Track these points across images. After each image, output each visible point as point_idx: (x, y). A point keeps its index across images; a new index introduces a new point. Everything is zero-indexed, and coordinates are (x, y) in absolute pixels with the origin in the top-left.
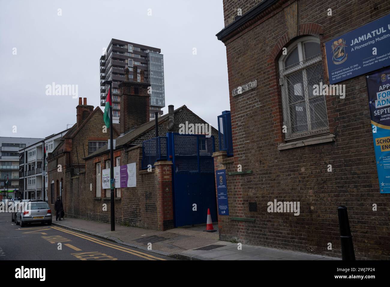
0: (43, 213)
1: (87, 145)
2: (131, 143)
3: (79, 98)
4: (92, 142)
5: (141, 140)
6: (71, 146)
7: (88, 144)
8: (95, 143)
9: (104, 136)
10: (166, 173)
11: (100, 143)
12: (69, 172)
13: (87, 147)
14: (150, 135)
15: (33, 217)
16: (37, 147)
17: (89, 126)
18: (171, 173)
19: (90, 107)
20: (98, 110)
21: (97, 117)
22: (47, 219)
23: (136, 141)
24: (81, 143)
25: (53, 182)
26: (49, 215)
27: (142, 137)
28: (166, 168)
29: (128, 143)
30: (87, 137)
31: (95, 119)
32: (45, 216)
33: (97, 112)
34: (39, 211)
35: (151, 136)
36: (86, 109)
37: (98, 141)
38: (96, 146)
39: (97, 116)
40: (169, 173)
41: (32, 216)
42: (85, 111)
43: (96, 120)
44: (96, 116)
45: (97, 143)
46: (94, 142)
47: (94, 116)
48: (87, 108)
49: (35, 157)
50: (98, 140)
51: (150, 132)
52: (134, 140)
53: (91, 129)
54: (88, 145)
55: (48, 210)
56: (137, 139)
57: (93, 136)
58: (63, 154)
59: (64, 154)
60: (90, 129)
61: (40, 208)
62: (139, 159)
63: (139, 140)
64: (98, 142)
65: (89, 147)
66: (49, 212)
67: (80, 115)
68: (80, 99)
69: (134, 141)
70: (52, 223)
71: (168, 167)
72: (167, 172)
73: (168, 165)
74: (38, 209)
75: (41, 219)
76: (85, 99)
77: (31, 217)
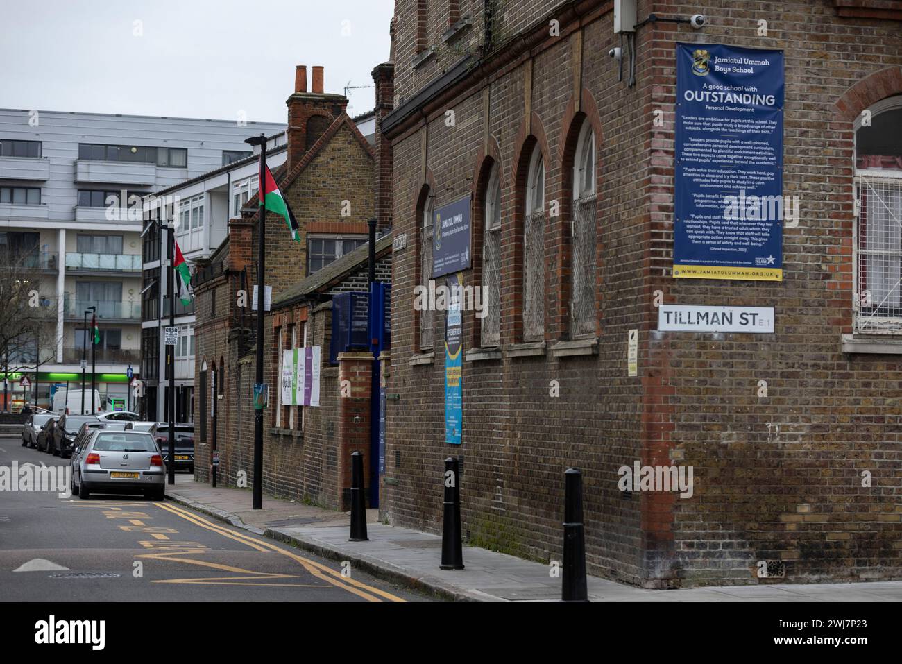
0: (140, 463)
1: (302, 250)
2: (329, 289)
3: (297, 67)
4: (321, 240)
5: (357, 281)
6: (249, 253)
7: (305, 247)
8: (331, 242)
9: (361, 218)
10: (355, 379)
11: (346, 241)
12: (236, 341)
13: (304, 257)
14: (384, 267)
15: (111, 472)
16: (208, 192)
17: (309, 182)
18: (369, 381)
19: (332, 101)
20: (343, 127)
21: (339, 150)
22: (149, 481)
23: (344, 283)
24: (281, 242)
25: (205, 368)
26: (154, 469)
27: (362, 274)
28: (357, 369)
29: (320, 290)
30: (305, 223)
31: (332, 159)
32: (144, 473)
33: (341, 133)
34: (127, 456)
35: (386, 272)
36: (318, 110)
37: (339, 237)
38: (334, 253)
39: (341, 146)
40: (364, 380)
41: (109, 470)
42: (316, 116)
43: (335, 163)
44: (337, 145)
45: (337, 243)
46: (327, 241)
47: (328, 149)
48: (324, 107)
49: (202, 234)
50: (342, 234)
51: (384, 260)
52: (337, 280)
53: (317, 193)
54: (307, 250)
55: (153, 457)
56: (346, 279)
57: (322, 220)
58: (223, 277)
59: (227, 278)
60: (313, 192)
61: (132, 448)
62: (325, 339)
63: (352, 281)
64: (339, 240)
65: (308, 258)
66: (155, 461)
67: (296, 131)
68: (301, 69)
69: (339, 284)
70: (166, 494)
71: (362, 367)
72: (359, 379)
73: (362, 362)
74: (126, 450)
75: (132, 479)
76: (318, 71)
77: (106, 472)
